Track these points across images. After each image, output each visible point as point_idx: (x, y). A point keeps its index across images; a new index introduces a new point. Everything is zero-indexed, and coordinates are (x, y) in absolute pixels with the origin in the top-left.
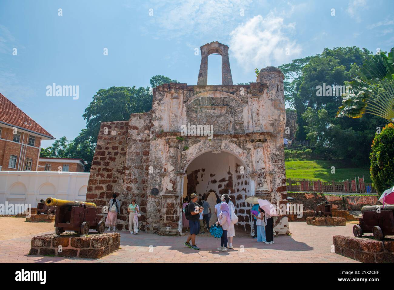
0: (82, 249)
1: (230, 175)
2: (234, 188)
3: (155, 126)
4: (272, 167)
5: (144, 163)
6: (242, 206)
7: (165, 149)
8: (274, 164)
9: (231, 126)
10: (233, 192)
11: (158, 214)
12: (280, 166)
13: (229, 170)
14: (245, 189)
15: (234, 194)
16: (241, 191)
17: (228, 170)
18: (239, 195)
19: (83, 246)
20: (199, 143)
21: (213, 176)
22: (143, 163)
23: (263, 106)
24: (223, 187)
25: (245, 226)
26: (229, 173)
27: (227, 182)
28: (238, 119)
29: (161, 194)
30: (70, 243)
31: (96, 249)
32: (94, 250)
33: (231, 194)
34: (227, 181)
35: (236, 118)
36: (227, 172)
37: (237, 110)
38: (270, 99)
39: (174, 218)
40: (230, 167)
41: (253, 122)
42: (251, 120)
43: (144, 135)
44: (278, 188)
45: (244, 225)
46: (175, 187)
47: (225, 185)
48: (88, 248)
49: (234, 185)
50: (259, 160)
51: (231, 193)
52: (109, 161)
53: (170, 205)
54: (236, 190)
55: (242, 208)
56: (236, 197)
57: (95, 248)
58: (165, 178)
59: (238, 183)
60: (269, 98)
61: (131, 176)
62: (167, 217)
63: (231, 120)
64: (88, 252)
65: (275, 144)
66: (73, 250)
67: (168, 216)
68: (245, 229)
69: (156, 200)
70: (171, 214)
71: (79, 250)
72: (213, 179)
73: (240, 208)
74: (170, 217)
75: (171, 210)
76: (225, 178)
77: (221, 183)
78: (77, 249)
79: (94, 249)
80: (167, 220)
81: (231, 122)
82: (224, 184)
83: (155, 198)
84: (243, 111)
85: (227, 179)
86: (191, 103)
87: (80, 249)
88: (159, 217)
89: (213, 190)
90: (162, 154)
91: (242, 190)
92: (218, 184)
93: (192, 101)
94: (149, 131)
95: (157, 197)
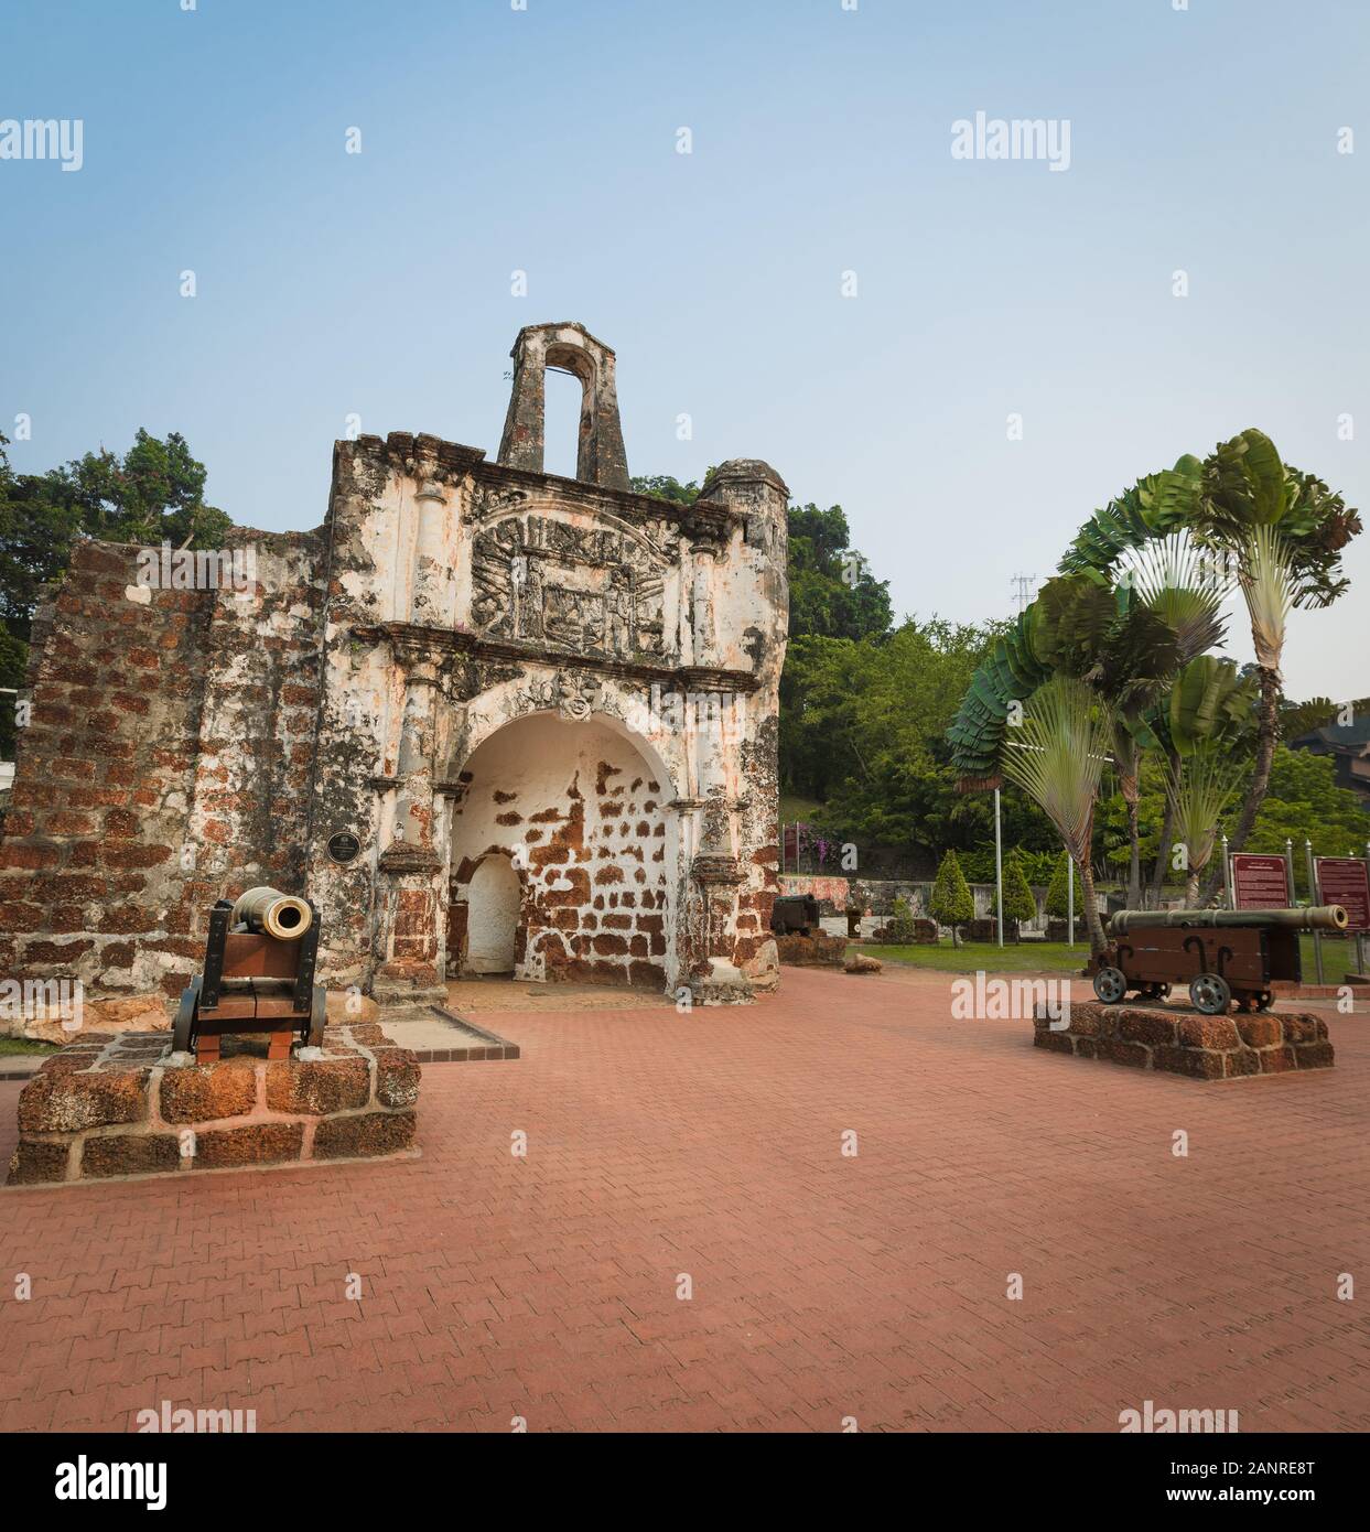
0: (330, 1117)
1: (578, 801)
2: (586, 844)
3: (350, 593)
4: (743, 786)
5: (286, 733)
6: (619, 902)
7: (392, 688)
8: (748, 777)
9: (624, 635)
10: (583, 855)
11: (355, 933)
12: (764, 782)
13: (575, 783)
14: (636, 848)
15: (583, 865)
16: (618, 854)
17: (569, 784)
18: (609, 867)
19: (330, 1102)
20: (518, 682)
21: (506, 801)
22: (281, 733)
23: (725, 584)
24: (546, 841)
25: (628, 970)
26: (573, 793)
27: (565, 823)
28: (648, 615)
29: (369, 857)
30: (261, 1097)
31: (397, 1111)
32: (389, 1116)
33: (576, 865)
34: (563, 818)
35: (641, 609)
36: (566, 789)
37: (644, 585)
38: (751, 567)
39: (426, 949)
40: (577, 772)
41: (693, 633)
42: (689, 625)
43: (286, 620)
44: (759, 851)
45: (627, 964)
46: (427, 833)
47: (554, 834)
48: (362, 1112)
49: (586, 834)
50: (711, 757)
51: (577, 861)
52: (115, 710)
53: (412, 901)
54: (595, 853)
55: (621, 910)
56: (593, 875)
57: (396, 1105)
58: (385, 797)
59: (608, 831)
60: (749, 563)
61: (224, 779)
62: (397, 944)
63: (626, 616)
64: (358, 1126)
65: (756, 713)
66: (280, 1127)
67: (403, 937)
68: (629, 979)
69: (347, 880)
70: (415, 932)
71: (310, 1124)
72: (506, 809)
73: (608, 909)
74: (410, 944)
75: (417, 916)
76: (556, 810)
77: (538, 826)
78: (301, 1118)
79: (387, 1110)
80: (397, 952)
81: (627, 622)
82: (549, 830)
83: (345, 871)
84: (662, 591)
85: (565, 811)
86: (492, 529)
87: (316, 1119)
88: (358, 942)
89: (504, 849)
90: (377, 707)
91: (623, 852)
92: (525, 827)
93: (494, 524)
94: (309, 610)
95: (350, 868)
